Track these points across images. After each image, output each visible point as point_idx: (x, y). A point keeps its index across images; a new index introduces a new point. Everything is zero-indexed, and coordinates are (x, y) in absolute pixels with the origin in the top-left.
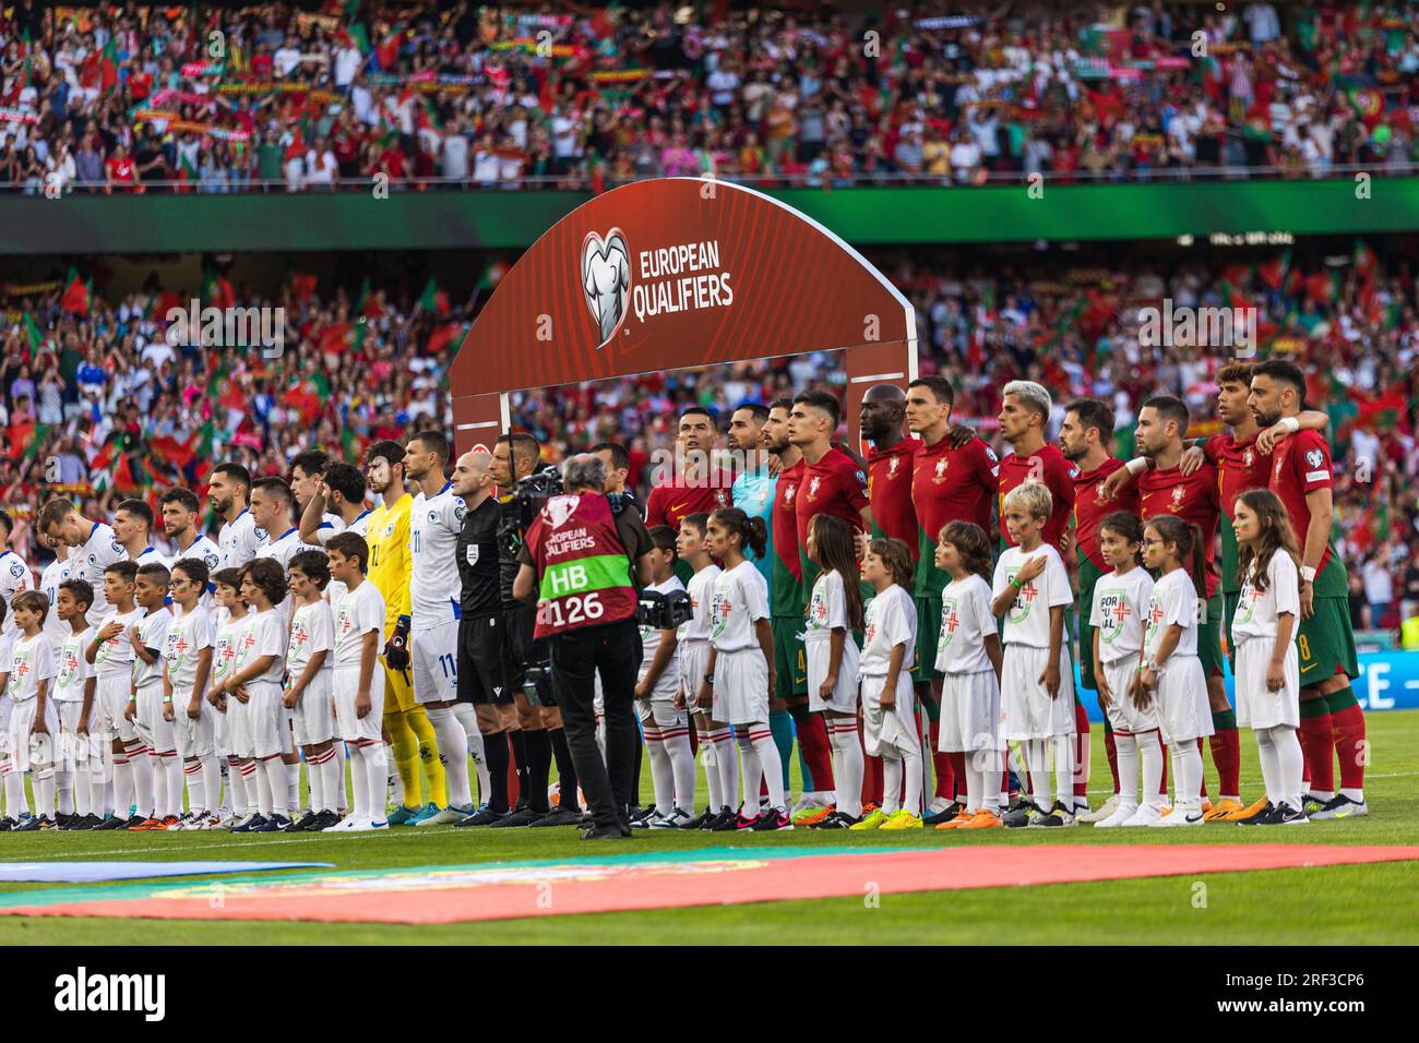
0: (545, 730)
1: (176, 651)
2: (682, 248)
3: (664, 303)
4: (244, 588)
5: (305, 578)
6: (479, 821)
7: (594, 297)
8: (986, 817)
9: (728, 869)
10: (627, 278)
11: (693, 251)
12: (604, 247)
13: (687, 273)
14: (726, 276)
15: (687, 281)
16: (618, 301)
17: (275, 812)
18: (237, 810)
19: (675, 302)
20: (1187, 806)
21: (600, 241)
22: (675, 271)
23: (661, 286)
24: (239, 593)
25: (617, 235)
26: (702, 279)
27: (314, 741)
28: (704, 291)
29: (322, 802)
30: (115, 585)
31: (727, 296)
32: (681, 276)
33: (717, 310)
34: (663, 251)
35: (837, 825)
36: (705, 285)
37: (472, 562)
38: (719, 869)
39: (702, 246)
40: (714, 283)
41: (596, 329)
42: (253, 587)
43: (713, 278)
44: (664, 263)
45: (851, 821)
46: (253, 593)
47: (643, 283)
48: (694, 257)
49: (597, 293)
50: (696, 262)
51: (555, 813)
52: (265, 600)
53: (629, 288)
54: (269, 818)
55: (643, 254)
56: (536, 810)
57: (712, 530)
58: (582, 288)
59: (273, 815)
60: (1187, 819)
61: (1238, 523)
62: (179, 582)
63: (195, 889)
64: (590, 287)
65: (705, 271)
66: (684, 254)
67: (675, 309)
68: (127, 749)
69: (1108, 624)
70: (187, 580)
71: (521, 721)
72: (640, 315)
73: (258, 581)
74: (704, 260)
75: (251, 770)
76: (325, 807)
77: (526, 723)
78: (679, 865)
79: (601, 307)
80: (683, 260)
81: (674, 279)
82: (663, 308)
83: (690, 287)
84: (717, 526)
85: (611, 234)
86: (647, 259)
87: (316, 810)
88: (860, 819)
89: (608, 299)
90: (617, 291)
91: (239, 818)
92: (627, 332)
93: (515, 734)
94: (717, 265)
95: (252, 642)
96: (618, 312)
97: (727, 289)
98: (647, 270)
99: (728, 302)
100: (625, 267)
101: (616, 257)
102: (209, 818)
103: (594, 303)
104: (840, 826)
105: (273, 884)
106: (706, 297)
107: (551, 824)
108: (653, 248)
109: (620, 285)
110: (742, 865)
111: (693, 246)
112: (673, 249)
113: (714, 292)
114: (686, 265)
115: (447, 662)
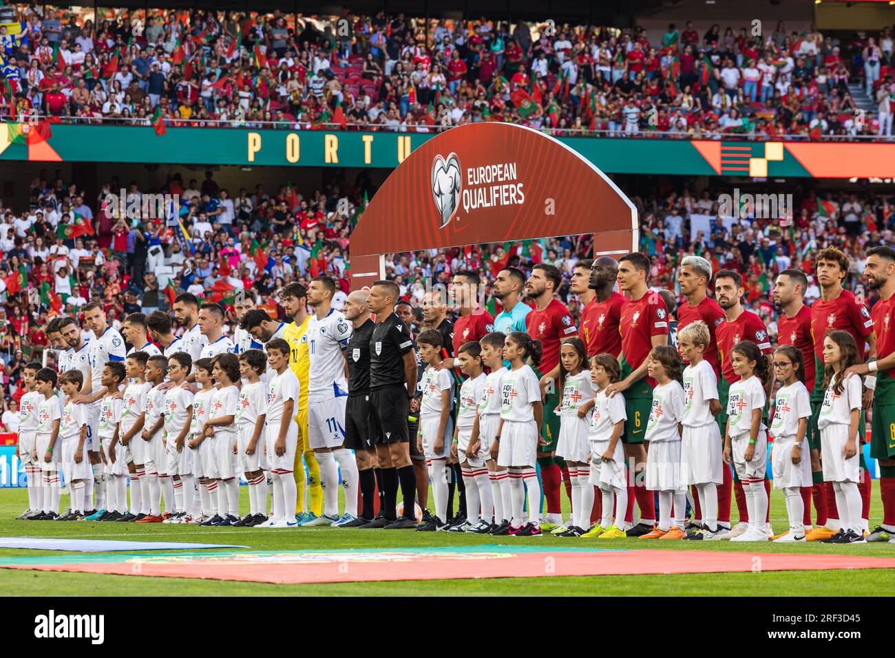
0: (395, 468)
1: (170, 409)
2: (494, 167)
3: (481, 201)
4: (214, 371)
5: (249, 367)
6: (354, 524)
7: (438, 196)
8: (677, 532)
9: (489, 558)
10: (459, 185)
11: (501, 169)
12: (446, 164)
13: (496, 183)
14: (520, 185)
15: (496, 188)
16: (453, 199)
17: (230, 514)
18: (205, 512)
19: (488, 201)
20: (795, 530)
21: (443, 160)
22: (489, 181)
23: (480, 190)
24: (210, 374)
25: (454, 158)
26: (506, 187)
27: (252, 470)
28: (507, 194)
29: (256, 509)
30: (133, 367)
31: (521, 198)
32: (492, 184)
33: (514, 207)
34: (482, 168)
35: (573, 535)
36: (507, 190)
37: (356, 360)
38: (484, 558)
39: (506, 165)
40: (513, 189)
41: (439, 216)
42: (220, 371)
43: (512, 186)
44: (482, 176)
45: (581, 531)
46: (220, 374)
47: (469, 188)
48: (501, 172)
49: (441, 193)
50: (502, 176)
51: (400, 521)
52: (227, 379)
53: (461, 190)
54: (225, 517)
55: (470, 170)
56: (389, 518)
57: (508, 344)
58: (431, 190)
59: (228, 516)
60: (795, 538)
61: (826, 351)
62: (174, 367)
63: (154, 558)
64: (436, 189)
65: (507, 182)
66: (495, 170)
67: (488, 205)
68: (137, 471)
69: (733, 413)
70: (179, 365)
71: (380, 462)
72: (466, 208)
73: (224, 367)
74: (507, 175)
75: (214, 487)
76: (259, 512)
77: (384, 463)
78: (461, 554)
79: (443, 202)
80: (494, 174)
81: (488, 186)
82: (481, 204)
83: (498, 192)
84: (511, 342)
85: (450, 156)
86: (471, 173)
87: (253, 513)
88: (588, 531)
89: (447, 198)
90: (453, 192)
91: (206, 517)
92: (458, 219)
93: (378, 470)
94: (515, 178)
95: (220, 406)
96: (453, 206)
97: (521, 194)
98: (472, 180)
99: (521, 202)
100: (458, 178)
101: (453, 171)
102: (186, 516)
103: (439, 200)
104: (574, 535)
105: (203, 557)
106: (508, 198)
107: (398, 528)
108: (476, 166)
109: (454, 189)
110: (499, 556)
111: (501, 166)
112: (488, 167)
113: (513, 195)
114: (496, 177)
115: (332, 423)
